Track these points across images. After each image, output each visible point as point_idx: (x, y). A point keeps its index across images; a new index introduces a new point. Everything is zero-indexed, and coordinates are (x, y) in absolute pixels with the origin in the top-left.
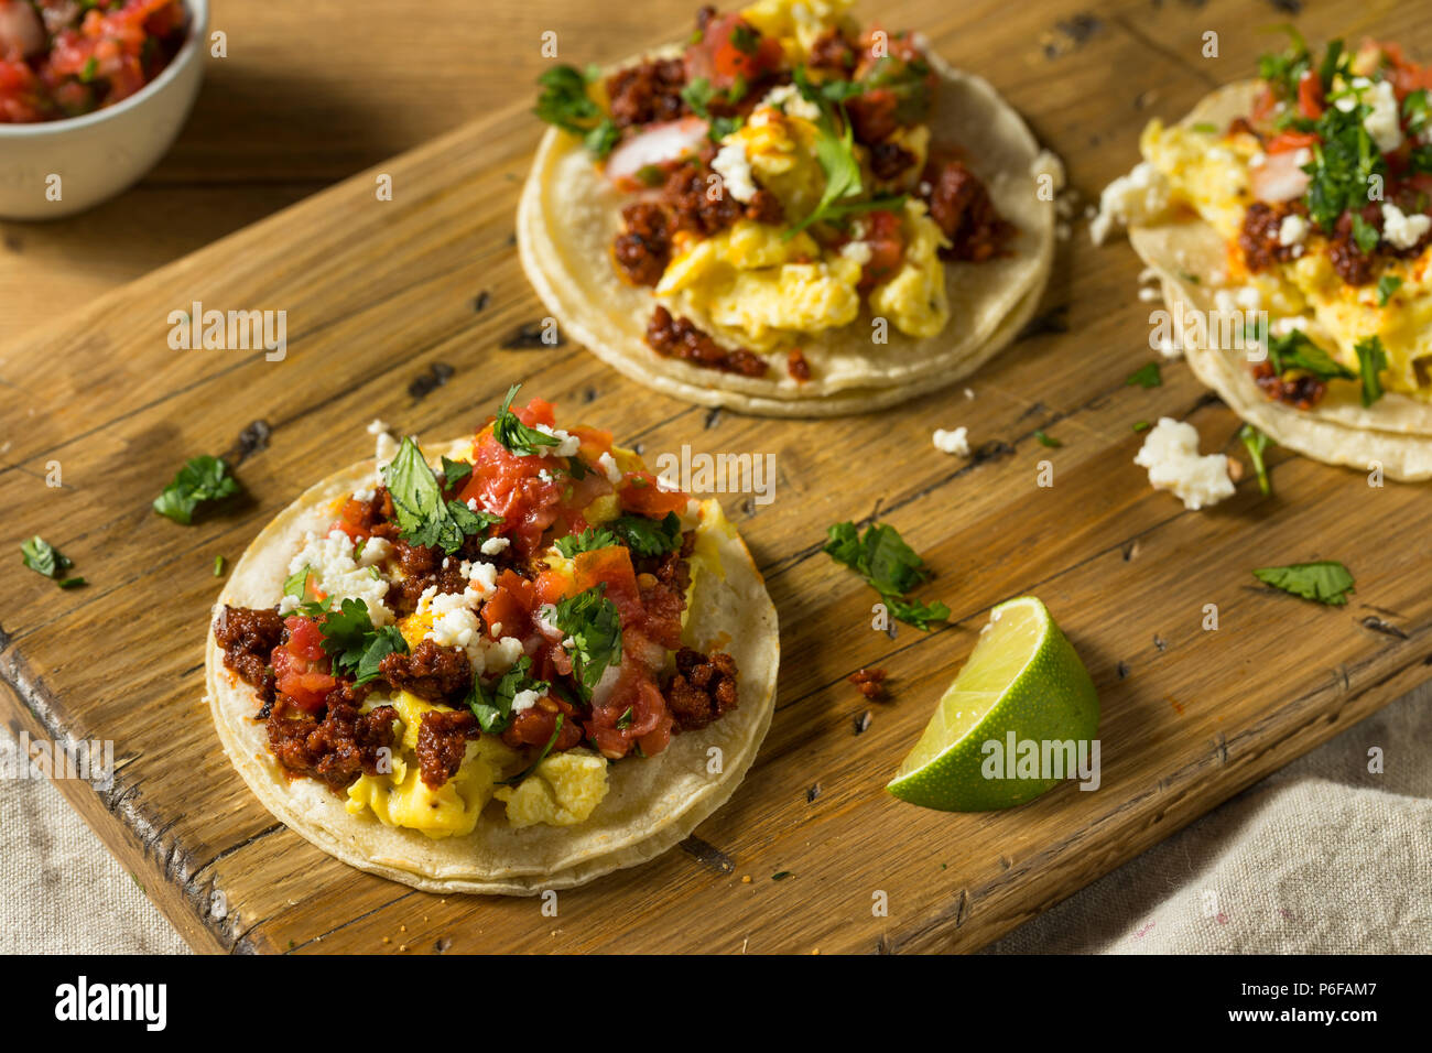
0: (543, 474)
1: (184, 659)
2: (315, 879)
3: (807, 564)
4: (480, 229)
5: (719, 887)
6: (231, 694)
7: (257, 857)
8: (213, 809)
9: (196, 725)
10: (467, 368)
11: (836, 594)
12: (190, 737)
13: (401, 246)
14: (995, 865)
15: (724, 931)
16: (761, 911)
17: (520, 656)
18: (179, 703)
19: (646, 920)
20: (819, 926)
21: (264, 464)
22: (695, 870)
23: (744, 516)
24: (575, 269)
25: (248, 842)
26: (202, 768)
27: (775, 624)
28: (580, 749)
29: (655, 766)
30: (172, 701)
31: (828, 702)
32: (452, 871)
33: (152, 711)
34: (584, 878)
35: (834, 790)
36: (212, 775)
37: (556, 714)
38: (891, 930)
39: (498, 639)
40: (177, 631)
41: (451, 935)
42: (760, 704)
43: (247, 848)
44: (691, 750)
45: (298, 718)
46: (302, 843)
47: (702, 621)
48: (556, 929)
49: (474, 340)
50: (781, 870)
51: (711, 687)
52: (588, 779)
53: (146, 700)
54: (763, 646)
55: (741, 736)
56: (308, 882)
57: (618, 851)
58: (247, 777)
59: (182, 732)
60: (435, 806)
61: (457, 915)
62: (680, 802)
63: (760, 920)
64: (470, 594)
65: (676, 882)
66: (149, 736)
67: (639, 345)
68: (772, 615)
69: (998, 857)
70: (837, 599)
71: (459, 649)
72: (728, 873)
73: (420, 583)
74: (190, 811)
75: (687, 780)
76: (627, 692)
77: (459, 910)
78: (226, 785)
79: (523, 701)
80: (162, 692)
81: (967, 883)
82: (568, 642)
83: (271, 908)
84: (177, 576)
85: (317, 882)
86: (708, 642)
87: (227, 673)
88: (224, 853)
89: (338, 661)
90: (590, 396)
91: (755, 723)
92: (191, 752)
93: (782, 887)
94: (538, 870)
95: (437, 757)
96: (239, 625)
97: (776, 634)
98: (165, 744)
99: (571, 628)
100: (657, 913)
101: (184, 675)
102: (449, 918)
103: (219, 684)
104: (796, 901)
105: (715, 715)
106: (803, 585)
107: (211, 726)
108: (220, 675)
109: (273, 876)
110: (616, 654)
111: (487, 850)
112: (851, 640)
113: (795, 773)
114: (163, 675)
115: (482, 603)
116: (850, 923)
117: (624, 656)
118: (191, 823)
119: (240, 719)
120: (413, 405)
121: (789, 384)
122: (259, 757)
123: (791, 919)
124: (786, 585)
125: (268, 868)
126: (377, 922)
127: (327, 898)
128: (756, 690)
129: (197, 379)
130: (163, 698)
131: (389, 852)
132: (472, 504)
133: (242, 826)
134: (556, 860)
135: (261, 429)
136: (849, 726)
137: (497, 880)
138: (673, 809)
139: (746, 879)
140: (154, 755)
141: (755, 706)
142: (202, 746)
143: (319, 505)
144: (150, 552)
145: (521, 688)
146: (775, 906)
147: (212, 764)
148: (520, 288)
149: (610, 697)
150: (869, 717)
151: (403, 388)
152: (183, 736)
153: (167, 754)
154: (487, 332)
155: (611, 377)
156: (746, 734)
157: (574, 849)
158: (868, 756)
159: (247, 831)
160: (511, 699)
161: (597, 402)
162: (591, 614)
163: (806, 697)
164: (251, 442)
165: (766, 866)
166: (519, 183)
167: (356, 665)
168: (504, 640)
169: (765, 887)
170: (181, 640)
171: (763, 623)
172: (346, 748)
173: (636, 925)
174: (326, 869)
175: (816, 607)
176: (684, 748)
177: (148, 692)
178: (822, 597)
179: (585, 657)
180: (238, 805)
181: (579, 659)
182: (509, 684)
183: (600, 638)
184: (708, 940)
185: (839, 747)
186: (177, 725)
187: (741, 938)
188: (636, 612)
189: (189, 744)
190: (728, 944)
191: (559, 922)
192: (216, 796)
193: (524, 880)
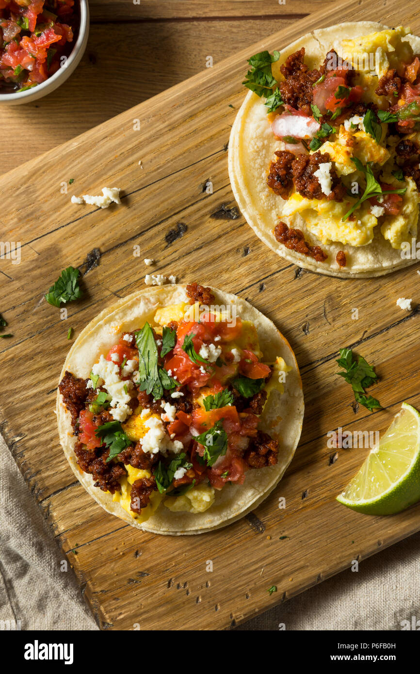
0: (202, 368)
1: (49, 384)
2: (90, 512)
3: (326, 365)
4: (211, 138)
5: (256, 540)
6: (65, 415)
7: (68, 497)
8: (53, 468)
9: (51, 422)
10: (195, 227)
11: (335, 384)
12: (47, 428)
13: (174, 145)
14: (375, 544)
15: (255, 563)
16: (272, 555)
17: (182, 450)
18: (45, 409)
19: (223, 552)
20: (295, 566)
21: (95, 275)
22: (247, 529)
23: (303, 333)
25: (64, 488)
26: (50, 446)
27: (303, 413)
30: (42, 407)
33: (32, 412)
34: (200, 533)
35: (314, 494)
36: (55, 450)
38: (323, 572)
39: (173, 440)
40: (48, 368)
41: (142, 549)
42: (288, 457)
43: (65, 491)
44: (255, 476)
46: (86, 493)
48: (186, 552)
49: (199, 210)
50: (284, 534)
51: (266, 457)
53: (31, 405)
54: (295, 426)
55: (278, 470)
56: (88, 513)
59: (44, 425)
61: (146, 538)
63: (271, 559)
64: (164, 418)
65: (239, 534)
66: (30, 425)
68: (301, 407)
69: (377, 540)
70: (336, 387)
71: (152, 456)
72: (262, 532)
73: (144, 404)
74: (43, 468)
77: (147, 536)
78: (59, 457)
79: (179, 474)
80: (38, 402)
81: (361, 552)
84: (52, 336)
85: (91, 514)
86: (271, 422)
87: (64, 405)
88: (55, 493)
90: (246, 252)
92: (47, 437)
93: (282, 543)
94: (181, 529)
97: (302, 417)
98: (37, 430)
100: (228, 550)
101: (48, 394)
102: (143, 540)
103: (61, 409)
104: (287, 551)
105: (267, 465)
107: (55, 424)
108: (61, 404)
109: (74, 508)
110: (224, 451)
111: (160, 518)
112: (338, 411)
113: (300, 482)
114: (40, 393)
115: (168, 423)
116: (308, 566)
117: (228, 449)
118: (44, 475)
120: (166, 247)
122: (71, 458)
123: (283, 561)
124: (314, 376)
125: (72, 503)
126: (113, 538)
127: (94, 522)
128: (287, 449)
129: (72, 219)
130: (39, 405)
132: (170, 372)
133: (64, 480)
135: (97, 254)
136: (327, 460)
138: (241, 508)
139: (268, 537)
140: (31, 436)
141: (286, 459)
142: (51, 434)
143: (112, 324)
144: (41, 321)
146: (279, 552)
147: (55, 444)
148: (223, 182)
149: (218, 467)
150: (336, 457)
151: (163, 236)
152: (45, 427)
154: (206, 206)
155: (257, 242)
156: (280, 469)
158: (332, 477)
159: (65, 482)
160: (174, 472)
161: (249, 255)
163: (311, 441)
164: (93, 259)
165: (278, 531)
166: (235, 109)
167: (110, 444)
168: (176, 442)
169: (276, 542)
171: (297, 412)
173: (221, 554)
175: (325, 391)
176: (252, 475)
177: (33, 400)
178: (328, 385)
180: (63, 467)
181: (206, 454)
182: (174, 465)
184: (247, 567)
185: (321, 471)
186: (43, 421)
187: (261, 567)
188: (236, 429)
189: (47, 432)
190: (255, 570)
191: (188, 548)
192: (55, 462)
193: (176, 532)
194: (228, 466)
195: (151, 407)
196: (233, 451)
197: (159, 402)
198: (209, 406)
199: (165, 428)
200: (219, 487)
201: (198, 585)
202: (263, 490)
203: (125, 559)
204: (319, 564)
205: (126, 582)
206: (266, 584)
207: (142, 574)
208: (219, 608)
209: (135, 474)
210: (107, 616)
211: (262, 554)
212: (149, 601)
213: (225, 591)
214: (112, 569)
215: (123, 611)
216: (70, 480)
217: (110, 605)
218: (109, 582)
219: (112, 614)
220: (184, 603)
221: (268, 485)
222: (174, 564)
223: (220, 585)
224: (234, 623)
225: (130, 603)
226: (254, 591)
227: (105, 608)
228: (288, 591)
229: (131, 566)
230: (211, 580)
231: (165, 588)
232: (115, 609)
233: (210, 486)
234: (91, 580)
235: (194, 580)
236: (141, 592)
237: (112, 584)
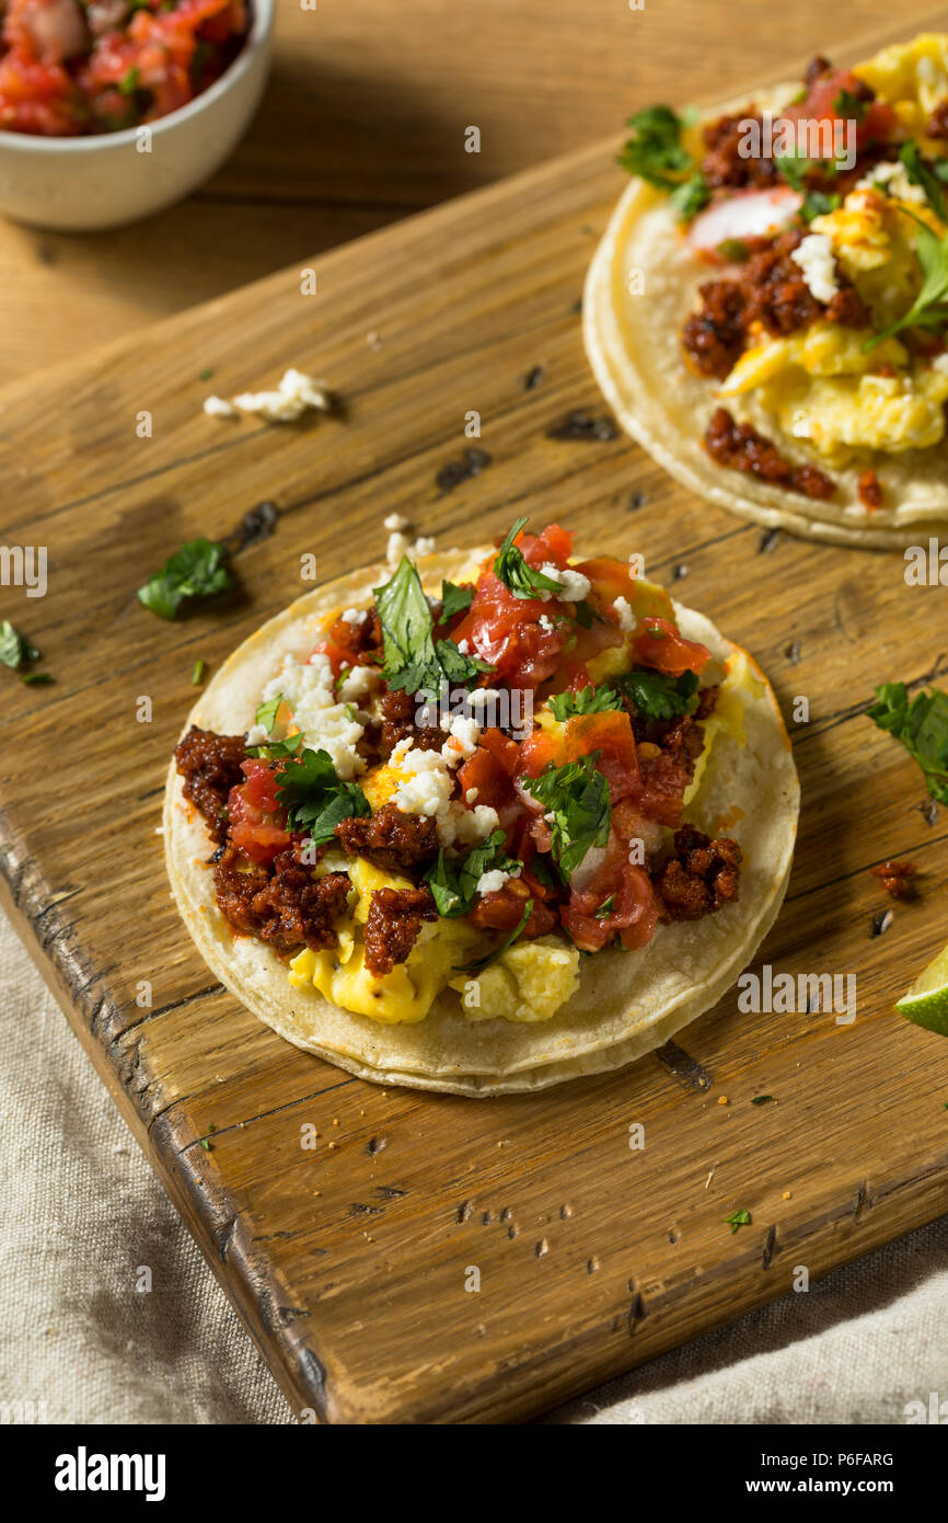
0: (544, 620)
1: (145, 778)
2: (247, 1054)
3: (848, 726)
4: (543, 290)
5: (691, 1107)
6: (186, 829)
7: (189, 1021)
8: (150, 960)
9: (146, 859)
10: (507, 457)
11: (875, 765)
12: (138, 872)
13: (455, 304)
15: (689, 1160)
16: (733, 1141)
17: (495, 829)
18: (132, 831)
19: (604, 1138)
20: (797, 1163)
21: (264, 554)
22: (667, 1084)
23: (787, 662)
24: (636, 354)
25: (182, 1003)
26: (145, 910)
27: (797, 801)
28: (552, 939)
29: (637, 960)
30: (125, 828)
31: (847, 895)
32: (397, 1062)
33: (101, 838)
34: (541, 1084)
36: (155, 919)
37: (526, 899)
38: (876, 1177)
39: (472, 807)
40: (141, 746)
41: (387, 1134)
42: (765, 897)
43: (180, 1009)
44: (680, 945)
45: (249, 871)
46: (239, 1010)
47: (714, 792)
48: (503, 1139)
49: (517, 424)
50: (763, 1093)
51: (709, 877)
52: (555, 975)
53: (96, 824)
54: (778, 827)
55: (740, 932)
56: (240, 1056)
57: (581, 1057)
58: (191, 927)
59: (130, 865)
60: (378, 995)
61: (399, 1110)
62: (658, 1006)
63: (731, 1151)
64: (448, 753)
65: (646, 1096)
66: (93, 868)
67: (695, 448)
68: (793, 790)
70: (876, 771)
71: (423, 820)
72: (703, 1090)
73: (396, 732)
74: (125, 959)
75: (670, 980)
76: (611, 878)
77: (400, 1105)
78: (169, 933)
79: (490, 882)
80: (116, 816)
82: (550, 817)
83: (196, 1082)
84: (153, 680)
85: (251, 1058)
86: (717, 818)
87: (186, 804)
89: (294, 815)
90: (636, 503)
91: (756, 918)
92: (137, 891)
93: (760, 1114)
94: (491, 1070)
95: (384, 942)
96: (201, 754)
97: (796, 812)
98: (110, 877)
99: (554, 802)
100: (618, 1131)
101: (142, 798)
102: (389, 1114)
103: (176, 815)
104: (775, 1131)
105: (710, 907)
106: (839, 751)
107: (162, 861)
108: (178, 805)
109: (205, 1045)
110: (602, 834)
111: (437, 1042)
112: (886, 822)
114: (120, 797)
115: (460, 762)
116: (831, 1164)
117: (612, 836)
118: (125, 975)
119: (190, 861)
120: (439, 498)
121: (857, 510)
122: (203, 909)
123: (765, 1153)
124: (821, 750)
125: (200, 1035)
126: (309, 1112)
127: (258, 1077)
128: (763, 881)
129: (207, 447)
130: (116, 823)
131: (332, 1034)
132: (463, 646)
133: (180, 983)
134: (511, 1061)
135: (268, 513)
136: (865, 927)
137: (445, 1078)
138: (649, 1014)
139: (722, 1100)
140: (95, 890)
141: (758, 899)
142: (150, 884)
143: (311, 617)
144: (126, 649)
145: (490, 866)
146: (750, 1135)
147: (158, 906)
148: (578, 366)
149: (589, 882)
150: (889, 918)
151: (431, 475)
152: (132, 870)
153: (110, 891)
154: (534, 416)
155: (661, 483)
156: (745, 929)
157: (532, 1051)
158: (881, 964)
159: (183, 989)
160: (477, 878)
161: (643, 510)
162: (578, 788)
163: (823, 887)
164: (256, 527)
165: (748, 1086)
166: (594, 237)
167: (312, 823)
168: (479, 808)
169: (743, 1111)
170: (145, 757)
171: (783, 799)
172: (290, 918)
173: (592, 1143)
174: (263, 1042)
175: (849, 780)
176: (672, 941)
177: (102, 814)
178: (859, 767)
179: (566, 838)
180: (178, 957)
181: (558, 837)
182: (477, 860)
183: (585, 817)
184: (668, 1169)
185: (851, 950)
186: (126, 857)
187: (706, 1170)
189: (136, 880)
190: (692, 1176)
191: (508, 1130)
192: (155, 945)
193: (475, 1080)
194: (612, 882)
195: (416, 733)
196: (625, 843)
199: (452, 773)
200: (590, 943)
201: (538, 1214)
202: (705, 979)
203: (341, 1157)
204: (858, 1160)
205: (343, 1213)
206: (722, 1209)
207: (388, 1192)
208: (596, 1266)
209: (373, 886)
210: (293, 1293)
211: (708, 1139)
212: (408, 1255)
213: (614, 1226)
214: (308, 1183)
215: (337, 1280)
216: (196, 985)
217: (301, 1266)
218: (299, 1212)
219: (307, 1287)
220: (502, 1257)
222: (472, 1168)
223: (596, 1213)
224: (638, 1310)
225: (353, 1262)
226: (689, 1225)
227: (288, 1274)
228: (782, 1223)
229: (359, 1174)
230: (573, 1202)
231: (453, 1225)
232: (316, 1274)
233: (568, 940)
234: (249, 1208)
235: (526, 1203)
236: (386, 1234)
237: (307, 1216)
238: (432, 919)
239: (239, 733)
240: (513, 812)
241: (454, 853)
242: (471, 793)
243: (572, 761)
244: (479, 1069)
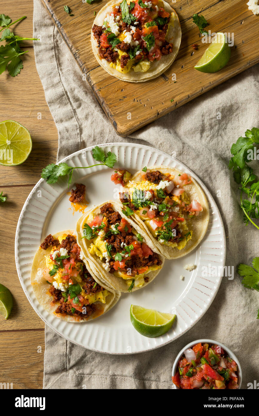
0: (145, 11)
1: (88, 32)
5: (165, 83)
6: (94, 41)
7: (96, 71)
8: (90, 61)
9: (89, 45)
11: (192, 27)
12: (88, 47)
14: (209, 83)
15: (165, 92)
16: (171, 88)
17: (138, 44)
18: (86, 41)
19: (154, 88)
20: (180, 92)
22: (162, 80)
23: (180, 10)
25: (95, 68)
26: (89, 53)
27: (181, 35)
28: (146, 60)
29: (158, 62)
30: (86, 40)
31: (188, 49)
32: (125, 78)
33: (82, 42)
34: (145, 81)
35: (186, 67)
36: (91, 55)
37: (142, 55)
38: (190, 94)
39: (135, 41)
40: (87, 26)
41: (124, 88)
42: (176, 51)
43: (95, 69)
44: (164, 59)
45: (103, 50)
46: (103, 69)
47: (169, 34)
48: (140, 89)
51: (169, 49)
52: (147, 66)
53: (81, 39)
54: (178, 40)
56: (104, 77)
57: (151, 77)
58: (96, 57)
60: (122, 71)
61: (125, 85)
62: (161, 69)
63: (171, 90)
64: (131, 32)
65: (159, 82)
66: (82, 47)
68: (181, 33)
69: (209, 82)
70: (192, 28)
71: (128, 44)
72: (167, 81)
73: (124, 28)
74: (87, 61)
75: (163, 65)
76: (155, 51)
78: (93, 57)
79: (138, 53)
80: (84, 38)
81: (204, 86)
82: (146, 42)
83: (98, 80)
84: (88, 15)
85: (105, 77)
86: (170, 38)
87: (94, 37)
88: (91, 70)
89: (110, 42)
92: (88, 50)
93: (175, 84)
94: (138, 79)
95: (123, 63)
96: (96, 30)
97: (181, 37)
98: (84, 48)
99: (147, 40)
100: (155, 87)
101: (88, 35)
102: (124, 85)
103: (93, 38)
104: (177, 87)
105: (169, 54)
106: (188, 25)
107: (91, 46)
109: (99, 75)
111: (131, 75)
112: (194, 37)
113: (181, 63)
114: (85, 35)
115: (133, 34)
116: (184, 92)
117: (155, 45)
118: (87, 64)
119: (95, 47)
122: (97, 55)
123: (176, 90)
124: (184, 25)
125: (98, 73)
126: (113, 85)
127: (106, 80)
128: (176, 48)
130: (84, 39)
131: (115, 74)
132: (133, 15)
133: (94, 65)
134: (140, 78)
136: (190, 54)
137: (132, 80)
138: (159, 70)
139: (170, 82)
140: (82, 50)
141: (175, 52)
142: (89, 49)
143: (111, 6)
144: (84, 10)
145: (138, 50)
146: (174, 87)
147: (91, 53)
149: (152, 52)
150: (194, 53)
152: (87, 47)
153: (84, 50)
156: (173, 56)
157: (144, 76)
158: (192, 60)
159: (95, 66)
160: (136, 52)
162: (150, 38)
163: (185, 48)
165: (173, 80)
167: (112, 44)
168: (136, 41)
169: (173, 84)
170: (88, 28)
171: (179, 35)
172: (109, 58)
173: (152, 89)
174: (106, 74)
175: (189, 30)
177: (82, 38)
178: (190, 28)
180: (94, 61)
181: (147, 45)
182: (136, 49)
183: (151, 42)
184: (162, 93)
185: (188, 58)
186: (86, 45)
187: (167, 93)
188: (158, 37)
189: (88, 49)
190: (165, 94)
191: (140, 87)
192: (91, 59)
193: (136, 81)
194: (155, 52)
195: (127, 29)
196: (156, 45)
197: (130, 27)
198: (148, 26)
199: (132, 36)
200: (152, 61)
201: (145, 100)
202: (168, 64)
203: (118, 92)
204: (189, 91)
205: (118, 100)
206: (170, 99)
207: (124, 97)
208: (153, 108)
209: (121, 54)
210: (112, 113)
211: (168, 88)
212: (127, 107)
213: (155, 102)
214: (113, 96)
215: (118, 111)
216: (97, 65)
217: (113, 109)
218: (112, 100)
219: (114, 112)
220: (140, 107)
221: (169, 62)
222: (136, 93)
223: (153, 100)
224: (158, 114)
225: (120, 108)
226: (165, 102)
227: (111, 110)
228: (178, 101)
229: (120, 95)
230: (149, 98)
231: (133, 102)
232: (115, 110)
233: (149, 60)
234: (106, 100)
235: (143, 98)
236: (124, 104)
237: (113, 101)
238: (130, 59)
239: (101, 26)
240: (141, 41)
241: (132, 48)
242: (135, 39)
243: (149, 34)
244: (136, 79)
